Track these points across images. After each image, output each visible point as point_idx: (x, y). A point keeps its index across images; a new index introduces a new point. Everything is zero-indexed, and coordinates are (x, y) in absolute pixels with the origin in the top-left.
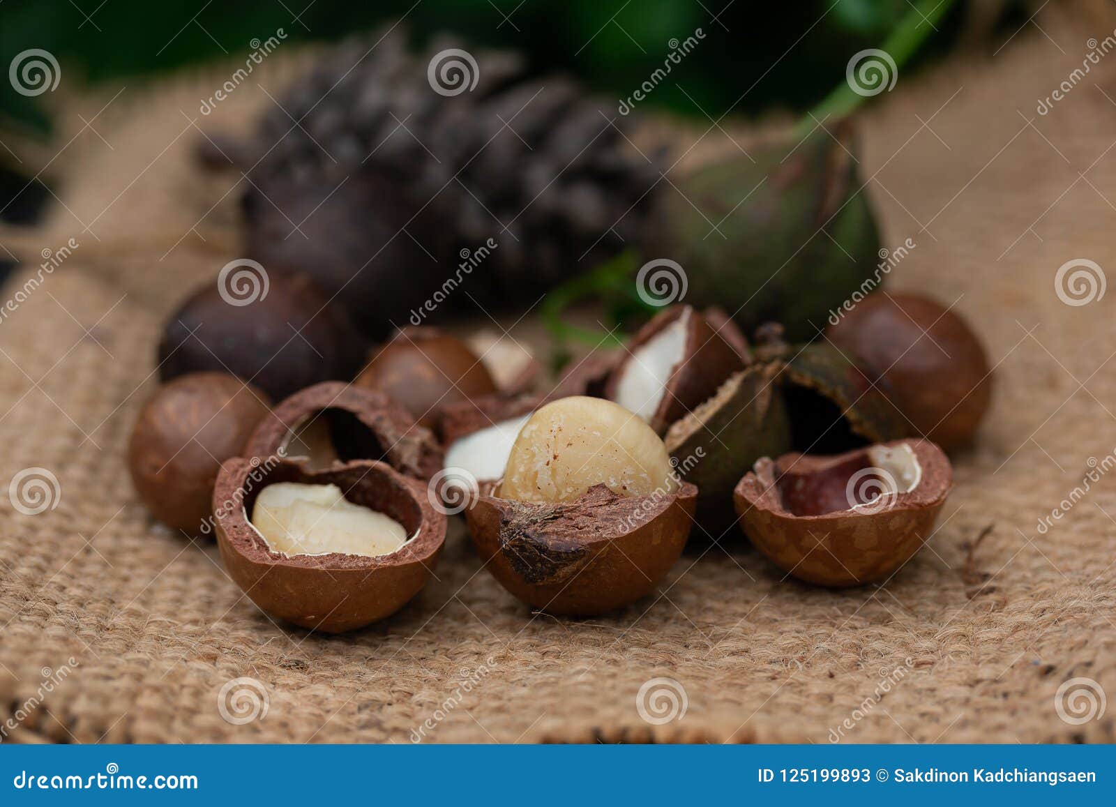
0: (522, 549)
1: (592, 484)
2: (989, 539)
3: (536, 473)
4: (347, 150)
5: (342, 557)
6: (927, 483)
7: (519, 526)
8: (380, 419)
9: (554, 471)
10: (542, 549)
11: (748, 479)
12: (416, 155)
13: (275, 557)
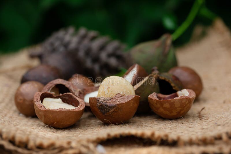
0: (102, 106)
1: (117, 93)
2: (203, 110)
3: (105, 92)
4: (62, 49)
5: (62, 109)
6: (190, 95)
7: (101, 101)
8: (70, 86)
9: (109, 91)
10: (106, 106)
11: (151, 95)
12: (77, 50)
13: (47, 109)
